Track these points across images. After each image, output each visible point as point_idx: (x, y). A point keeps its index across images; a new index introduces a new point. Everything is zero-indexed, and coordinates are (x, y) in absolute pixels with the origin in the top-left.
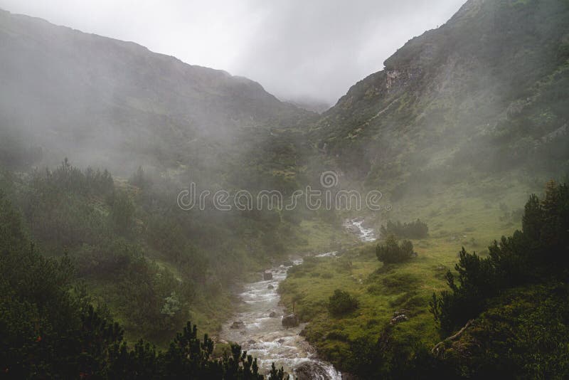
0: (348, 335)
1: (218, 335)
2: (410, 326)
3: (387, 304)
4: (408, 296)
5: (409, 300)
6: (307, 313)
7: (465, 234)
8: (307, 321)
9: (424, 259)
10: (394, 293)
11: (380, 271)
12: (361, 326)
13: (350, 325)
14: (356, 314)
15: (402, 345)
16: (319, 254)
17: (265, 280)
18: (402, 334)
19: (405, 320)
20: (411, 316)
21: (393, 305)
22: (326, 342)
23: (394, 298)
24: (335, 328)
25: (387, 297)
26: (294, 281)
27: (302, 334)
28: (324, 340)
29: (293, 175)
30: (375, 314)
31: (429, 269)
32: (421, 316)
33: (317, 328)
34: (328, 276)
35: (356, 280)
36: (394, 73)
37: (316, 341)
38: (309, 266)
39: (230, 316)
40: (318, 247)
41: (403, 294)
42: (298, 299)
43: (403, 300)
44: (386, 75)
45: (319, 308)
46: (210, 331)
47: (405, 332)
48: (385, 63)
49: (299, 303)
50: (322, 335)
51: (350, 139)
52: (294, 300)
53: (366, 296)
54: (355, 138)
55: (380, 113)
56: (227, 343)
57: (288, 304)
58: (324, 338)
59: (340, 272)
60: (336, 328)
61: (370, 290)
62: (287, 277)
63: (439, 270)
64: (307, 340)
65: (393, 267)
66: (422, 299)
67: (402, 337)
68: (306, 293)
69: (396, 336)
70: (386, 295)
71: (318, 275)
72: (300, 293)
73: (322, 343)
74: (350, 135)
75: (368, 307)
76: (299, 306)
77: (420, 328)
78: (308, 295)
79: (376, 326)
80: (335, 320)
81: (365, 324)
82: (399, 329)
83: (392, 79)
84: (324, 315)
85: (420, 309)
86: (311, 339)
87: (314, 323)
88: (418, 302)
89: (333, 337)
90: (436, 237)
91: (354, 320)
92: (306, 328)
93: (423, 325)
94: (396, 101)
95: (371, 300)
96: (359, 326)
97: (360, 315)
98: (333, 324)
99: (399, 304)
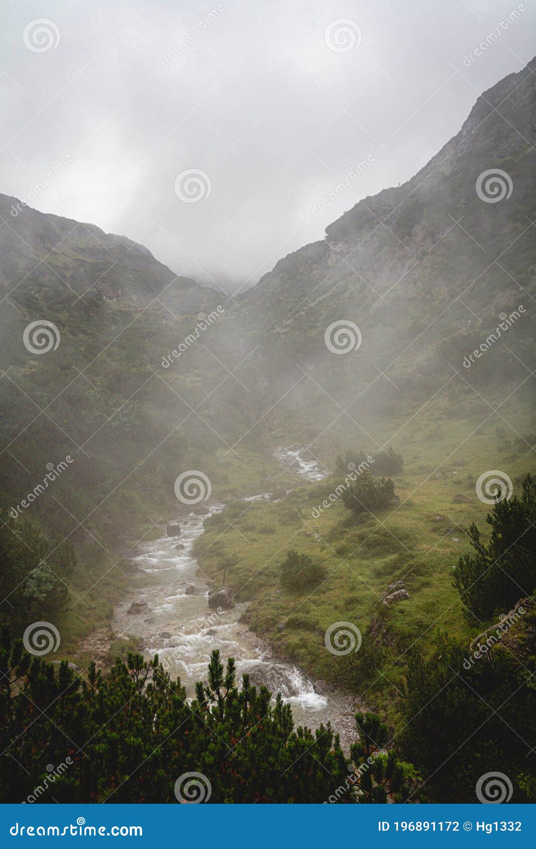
0: (317, 623)
1: (110, 626)
2: (418, 607)
3: (367, 572)
4: (402, 560)
5: (405, 566)
6: (246, 588)
7: (455, 470)
8: (247, 599)
9: (410, 505)
10: (378, 555)
11: (348, 523)
12: (336, 607)
13: (318, 605)
14: (322, 588)
15: (410, 636)
16: (245, 496)
17: (170, 535)
18: (408, 619)
19: (406, 597)
20: (414, 591)
21: (379, 574)
22: (284, 633)
23: (379, 563)
24: (294, 610)
25: (366, 562)
26: (218, 538)
27: (243, 620)
28: (280, 630)
29: (198, 382)
30: (353, 589)
31: (420, 520)
32: (426, 590)
33: (266, 612)
34: (268, 531)
35: (309, 536)
36: (340, 245)
37: (268, 630)
38: (235, 516)
39: (124, 594)
40: (244, 487)
41: (393, 557)
42: (228, 566)
43: (394, 567)
44: (327, 247)
45: (262, 580)
46: (97, 620)
47: (411, 616)
48: (327, 230)
49: (231, 572)
50: (277, 623)
51: (278, 333)
52: (222, 567)
53: (336, 560)
54: (286, 333)
55: (320, 298)
56: (127, 639)
57: (213, 572)
58: (281, 626)
59: (284, 524)
60: (298, 611)
61: (341, 552)
62: (206, 532)
63: (436, 521)
64: (253, 629)
65: (368, 517)
66: (423, 565)
67: (408, 624)
68: (240, 555)
69: (400, 624)
70: (364, 559)
71: (251, 529)
72: (231, 556)
73: (278, 635)
74: (278, 329)
75: (341, 578)
76: (233, 576)
77: (430, 609)
78: (242, 559)
79: (359, 607)
80: (292, 598)
81: (341, 603)
82: (402, 612)
83: (336, 253)
84: (273, 589)
85: (423, 579)
86: (259, 629)
87: (260, 603)
88: (419, 570)
89: (294, 625)
90: (415, 474)
91: (323, 597)
92: (247, 611)
93: (434, 604)
94: (342, 283)
95: (343, 565)
96: (332, 607)
97: (329, 589)
98: (292, 604)
99: (390, 574)
